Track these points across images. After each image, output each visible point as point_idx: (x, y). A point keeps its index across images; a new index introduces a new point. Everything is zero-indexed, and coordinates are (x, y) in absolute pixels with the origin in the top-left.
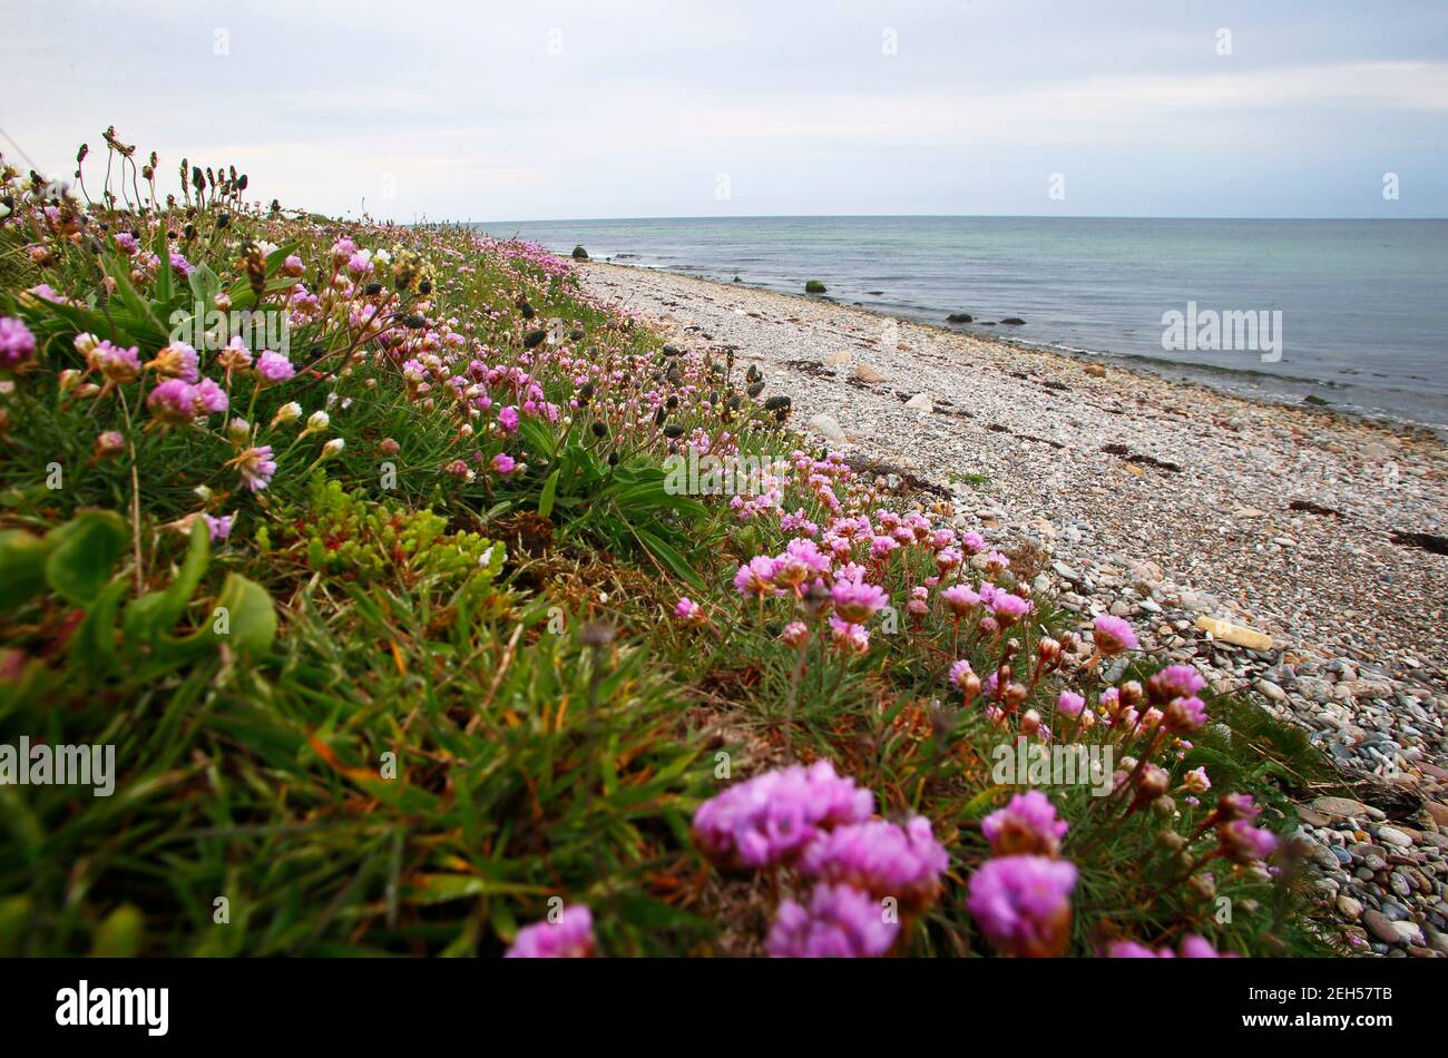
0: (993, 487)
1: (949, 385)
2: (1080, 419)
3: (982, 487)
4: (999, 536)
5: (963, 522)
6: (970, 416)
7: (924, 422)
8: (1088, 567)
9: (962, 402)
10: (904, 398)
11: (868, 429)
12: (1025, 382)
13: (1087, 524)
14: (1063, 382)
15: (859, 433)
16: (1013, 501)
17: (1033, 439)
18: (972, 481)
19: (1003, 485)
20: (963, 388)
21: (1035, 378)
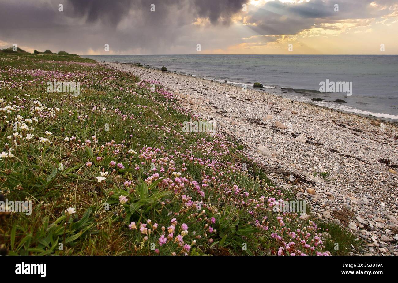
0: (331, 178)
1: (313, 130)
2: (368, 147)
3: (327, 178)
4: (334, 203)
5: (320, 197)
6: (322, 144)
7: (303, 148)
8: (371, 219)
9: (318, 138)
10: (295, 136)
11: (280, 150)
12: (345, 129)
13: (371, 196)
14: (361, 129)
15: (277, 152)
16: (340, 185)
17: (348, 156)
18: (323, 175)
19: (336, 177)
20: (319, 132)
21: (349, 127)
